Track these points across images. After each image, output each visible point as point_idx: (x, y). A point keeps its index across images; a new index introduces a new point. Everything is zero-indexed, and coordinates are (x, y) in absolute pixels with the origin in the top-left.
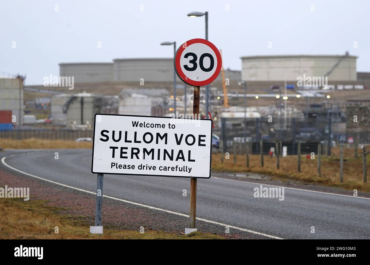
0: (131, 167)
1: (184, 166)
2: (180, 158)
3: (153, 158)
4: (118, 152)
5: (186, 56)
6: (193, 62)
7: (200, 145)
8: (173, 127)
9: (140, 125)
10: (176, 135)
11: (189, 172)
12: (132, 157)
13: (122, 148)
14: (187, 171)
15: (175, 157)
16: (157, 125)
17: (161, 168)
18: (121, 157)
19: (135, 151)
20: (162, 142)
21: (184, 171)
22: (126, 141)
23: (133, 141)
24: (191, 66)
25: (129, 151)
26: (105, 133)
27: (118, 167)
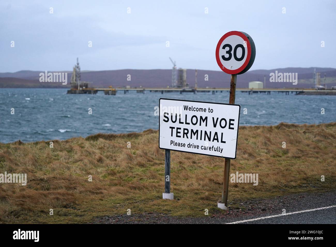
0: (183, 145)
1: (218, 147)
2: (216, 139)
3: (197, 139)
4: (175, 131)
6: (229, 52)
7: (230, 128)
8: (212, 111)
9: (189, 109)
10: (213, 118)
11: (221, 153)
12: (184, 137)
13: (178, 128)
14: (219, 151)
15: (212, 138)
16: (200, 109)
17: (202, 148)
18: (177, 136)
19: (186, 131)
20: (203, 124)
21: (218, 151)
22: (180, 123)
23: (184, 123)
24: (227, 56)
25: (182, 131)
27: (175, 144)
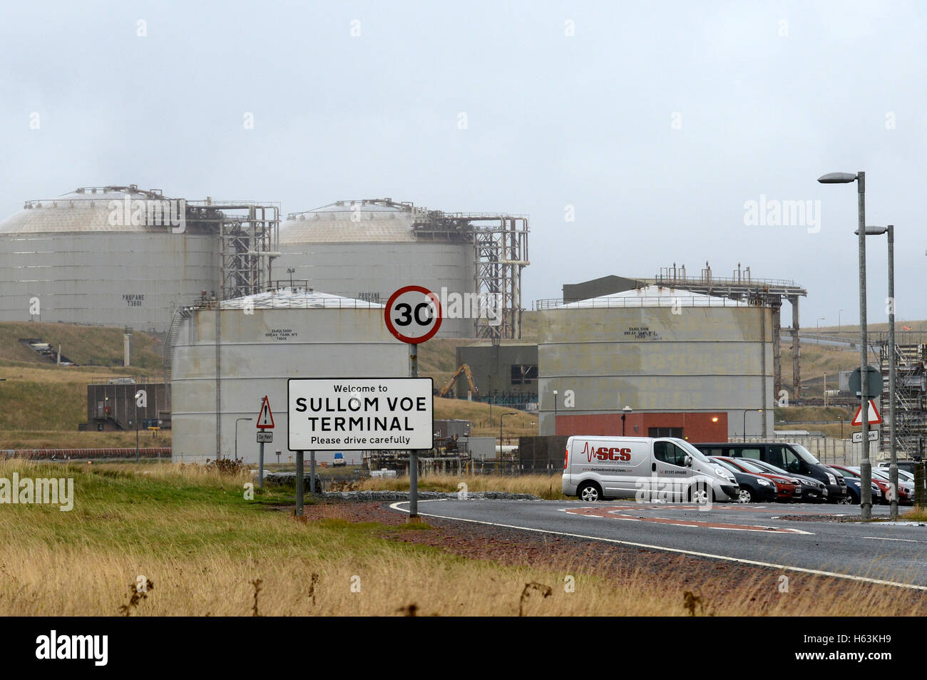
0: (335, 440)
1: (400, 436)
2: (395, 427)
3: (362, 429)
4: (318, 424)
5: (398, 308)
6: (407, 314)
7: (418, 409)
8: (385, 389)
9: (344, 389)
10: (388, 399)
11: (407, 444)
12: (336, 429)
13: (323, 419)
14: (404, 442)
15: (389, 425)
16: (364, 389)
17: (372, 441)
18: (323, 429)
19: (340, 421)
20: (371, 408)
21: (401, 442)
22: (328, 410)
23: (336, 409)
24: (404, 319)
25: (332, 422)
26: (301, 402)
27: (320, 442)
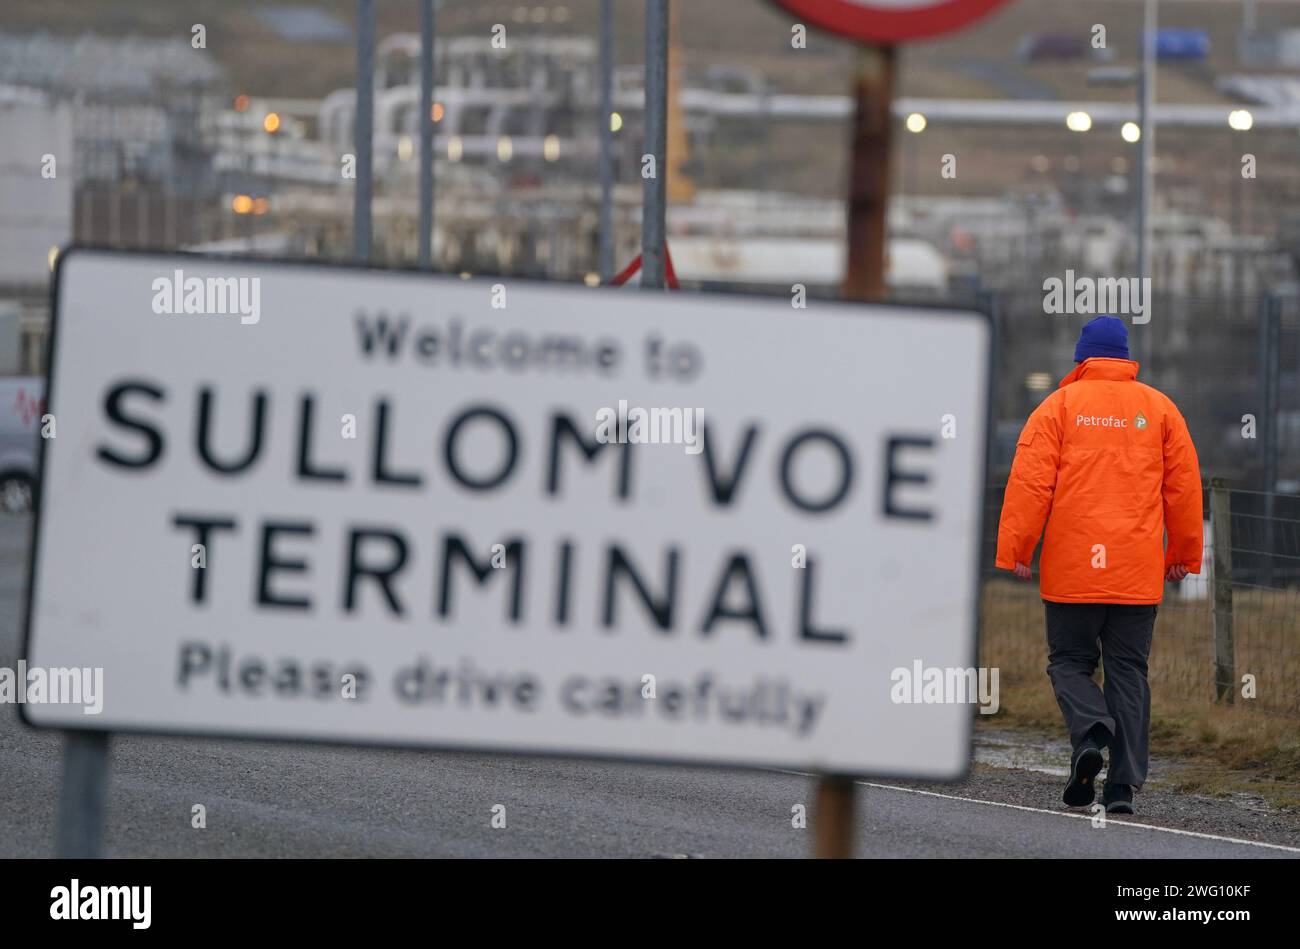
1: (763, 682)
2: (735, 616)
3: (516, 610)
4: (234, 558)
7: (890, 510)
8: (683, 363)
9: (420, 346)
11: (803, 732)
12: (349, 601)
13: (270, 531)
14: (783, 719)
15: (692, 603)
17: (581, 697)
18: (265, 597)
19: (377, 554)
20: (587, 482)
21: (763, 720)
22: (305, 469)
23: (359, 464)
25: (326, 557)
26: (132, 407)
27: (233, 681)
